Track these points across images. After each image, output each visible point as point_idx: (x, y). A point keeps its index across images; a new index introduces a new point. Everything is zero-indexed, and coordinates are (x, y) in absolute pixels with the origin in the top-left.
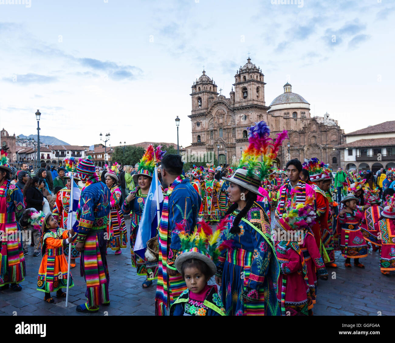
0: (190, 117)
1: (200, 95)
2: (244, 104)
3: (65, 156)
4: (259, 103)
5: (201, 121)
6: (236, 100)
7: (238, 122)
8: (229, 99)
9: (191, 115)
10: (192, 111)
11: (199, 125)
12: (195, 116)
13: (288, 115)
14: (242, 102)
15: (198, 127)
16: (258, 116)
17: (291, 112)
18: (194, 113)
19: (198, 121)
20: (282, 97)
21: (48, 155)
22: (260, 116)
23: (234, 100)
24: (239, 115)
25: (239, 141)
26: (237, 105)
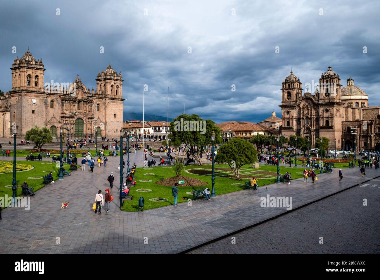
0: (280, 106)
1: (290, 91)
2: (327, 101)
3: (161, 131)
4: (337, 100)
5: (291, 110)
6: (320, 97)
7: (321, 113)
8: (315, 96)
9: (281, 105)
10: (282, 102)
11: (288, 113)
12: (285, 107)
13: (351, 105)
14: (325, 99)
15: (288, 115)
16: (337, 110)
17: (354, 102)
18: (284, 104)
19: (288, 110)
20: (346, 90)
21: (149, 130)
22: (338, 110)
23: (319, 98)
24: (322, 109)
25: (323, 128)
26: (321, 101)
